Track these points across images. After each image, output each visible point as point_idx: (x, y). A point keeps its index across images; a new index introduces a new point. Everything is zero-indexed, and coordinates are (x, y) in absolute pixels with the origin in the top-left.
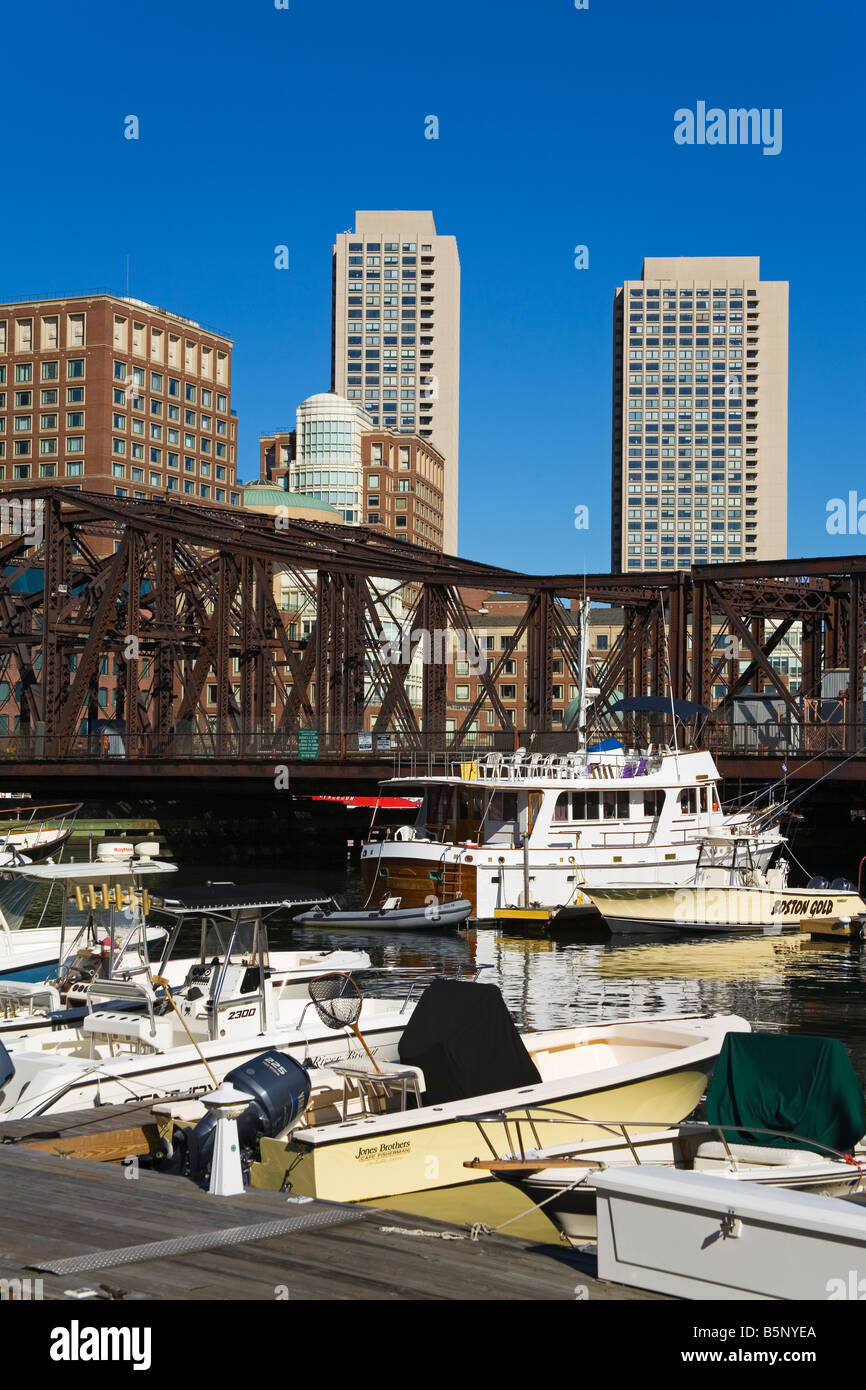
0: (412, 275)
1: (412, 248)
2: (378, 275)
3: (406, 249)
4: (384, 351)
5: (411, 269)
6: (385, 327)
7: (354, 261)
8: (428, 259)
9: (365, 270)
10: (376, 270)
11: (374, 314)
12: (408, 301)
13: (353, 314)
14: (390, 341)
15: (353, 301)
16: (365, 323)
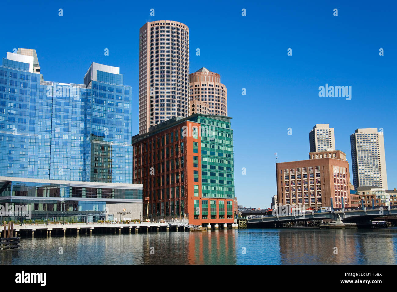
0: (328, 134)
1: (327, 130)
2: (322, 135)
3: (326, 130)
4: (324, 147)
5: (327, 133)
6: (324, 143)
7: (318, 132)
8: (330, 132)
9: (320, 134)
10: (322, 134)
11: (322, 141)
12: (327, 139)
13: (318, 141)
14: (325, 145)
15: (318, 139)
16: (321, 142)
